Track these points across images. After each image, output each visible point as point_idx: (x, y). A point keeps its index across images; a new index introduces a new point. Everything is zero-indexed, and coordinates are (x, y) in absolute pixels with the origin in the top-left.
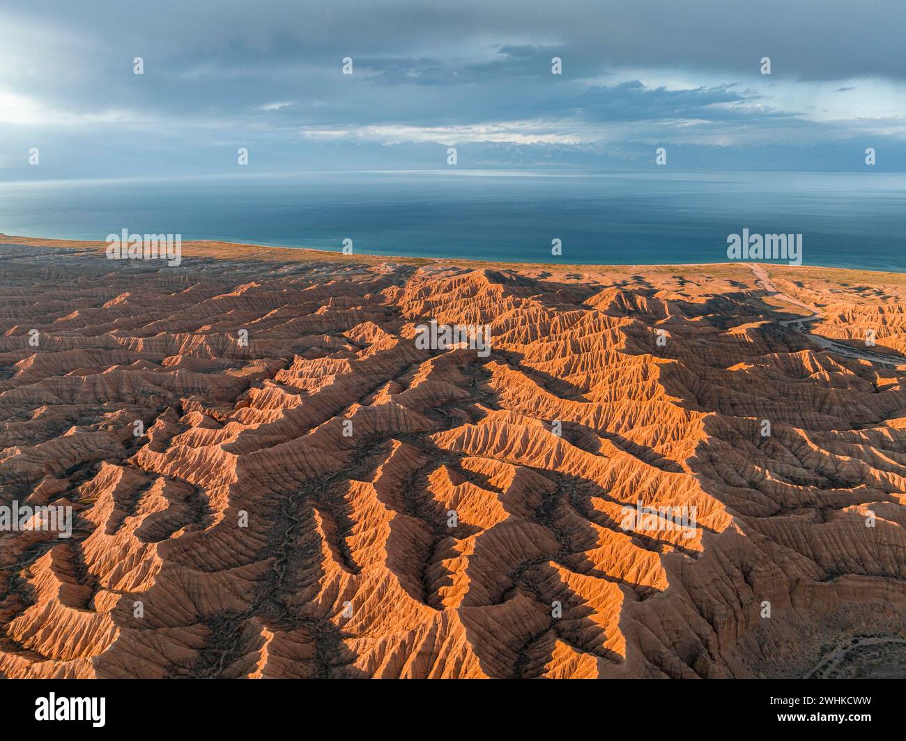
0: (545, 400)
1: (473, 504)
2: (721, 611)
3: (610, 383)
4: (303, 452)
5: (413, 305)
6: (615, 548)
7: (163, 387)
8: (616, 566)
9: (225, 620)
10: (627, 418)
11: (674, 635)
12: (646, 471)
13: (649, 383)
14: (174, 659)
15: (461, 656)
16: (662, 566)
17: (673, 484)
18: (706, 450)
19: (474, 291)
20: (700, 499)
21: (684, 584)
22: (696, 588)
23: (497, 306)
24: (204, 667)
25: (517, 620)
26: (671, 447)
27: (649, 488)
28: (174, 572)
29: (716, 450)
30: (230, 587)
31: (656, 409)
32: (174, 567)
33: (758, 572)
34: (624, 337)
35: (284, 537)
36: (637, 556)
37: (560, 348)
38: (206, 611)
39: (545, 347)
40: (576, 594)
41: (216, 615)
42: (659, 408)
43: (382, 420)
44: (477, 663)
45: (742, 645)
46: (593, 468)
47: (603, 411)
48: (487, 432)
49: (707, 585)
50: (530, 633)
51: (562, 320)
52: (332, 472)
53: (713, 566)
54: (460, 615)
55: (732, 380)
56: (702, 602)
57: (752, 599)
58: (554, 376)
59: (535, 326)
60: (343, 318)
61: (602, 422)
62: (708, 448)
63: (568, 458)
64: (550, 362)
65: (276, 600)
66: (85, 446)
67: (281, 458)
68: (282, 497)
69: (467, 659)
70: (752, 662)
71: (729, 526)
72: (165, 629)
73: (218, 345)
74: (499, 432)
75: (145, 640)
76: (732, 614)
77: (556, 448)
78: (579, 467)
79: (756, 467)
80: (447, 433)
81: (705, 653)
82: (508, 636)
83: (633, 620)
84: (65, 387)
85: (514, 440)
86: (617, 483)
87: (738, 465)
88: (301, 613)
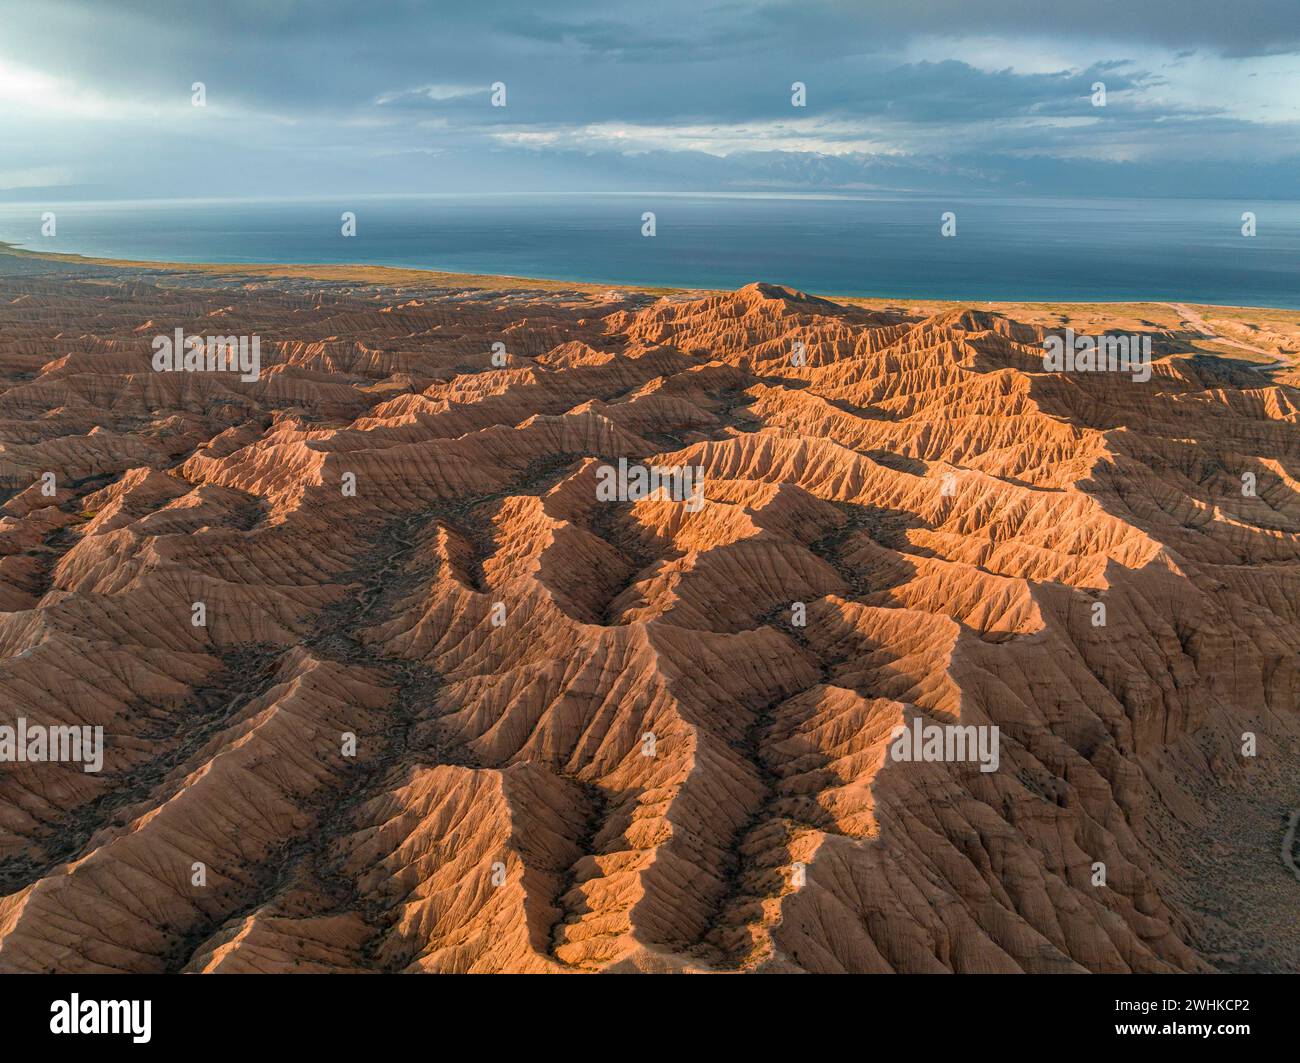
0: (839, 424)
1: (703, 527)
2: (1140, 686)
3: (946, 404)
4: (437, 461)
5: (646, 330)
6: (947, 580)
7: (249, 396)
8: (948, 604)
9: (255, 656)
10: (974, 443)
11: (1054, 710)
12: (1004, 494)
13: (1013, 398)
14: (147, 693)
15: (645, 696)
16: (1033, 599)
17: (1052, 510)
18: (1110, 473)
19: (740, 310)
20: (1101, 526)
21: (1071, 634)
22: (1094, 643)
23: (773, 324)
24: (197, 712)
25: (758, 663)
26: (1048, 471)
27: (1009, 517)
28: (176, 576)
29: (1128, 473)
30: (271, 609)
31: (1023, 428)
32: (178, 569)
33: (1208, 635)
34: (973, 353)
35: (386, 562)
36: (986, 587)
37: (869, 369)
38: (224, 640)
39: (844, 368)
40: (871, 637)
41: (242, 650)
42: (1028, 426)
43: (573, 438)
44: (674, 706)
45: (1176, 755)
46: (914, 494)
47: (933, 433)
48: (738, 450)
49: (1115, 642)
50: (781, 687)
51: (873, 337)
52: (483, 495)
53: (1126, 615)
54: (649, 633)
55: (1150, 409)
56: (1104, 667)
57: (1197, 681)
58: (857, 404)
59: (831, 346)
60: (538, 340)
61: (931, 450)
62: (1113, 471)
63: (872, 483)
64: (852, 387)
65: (349, 635)
66: (109, 453)
67: (399, 465)
68: (394, 517)
69: (655, 702)
70: (1193, 783)
71: (1155, 558)
72: (136, 647)
73: (344, 357)
74: (759, 450)
75: (95, 656)
76: (1160, 694)
77: (851, 469)
78: (888, 496)
79: (1197, 502)
80: (675, 454)
81: (1109, 743)
82: (740, 685)
83: (976, 667)
84: (100, 388)
85: (783, 461)
86: (954, 513)
87: (1163, 499)
88: (384, 652)
